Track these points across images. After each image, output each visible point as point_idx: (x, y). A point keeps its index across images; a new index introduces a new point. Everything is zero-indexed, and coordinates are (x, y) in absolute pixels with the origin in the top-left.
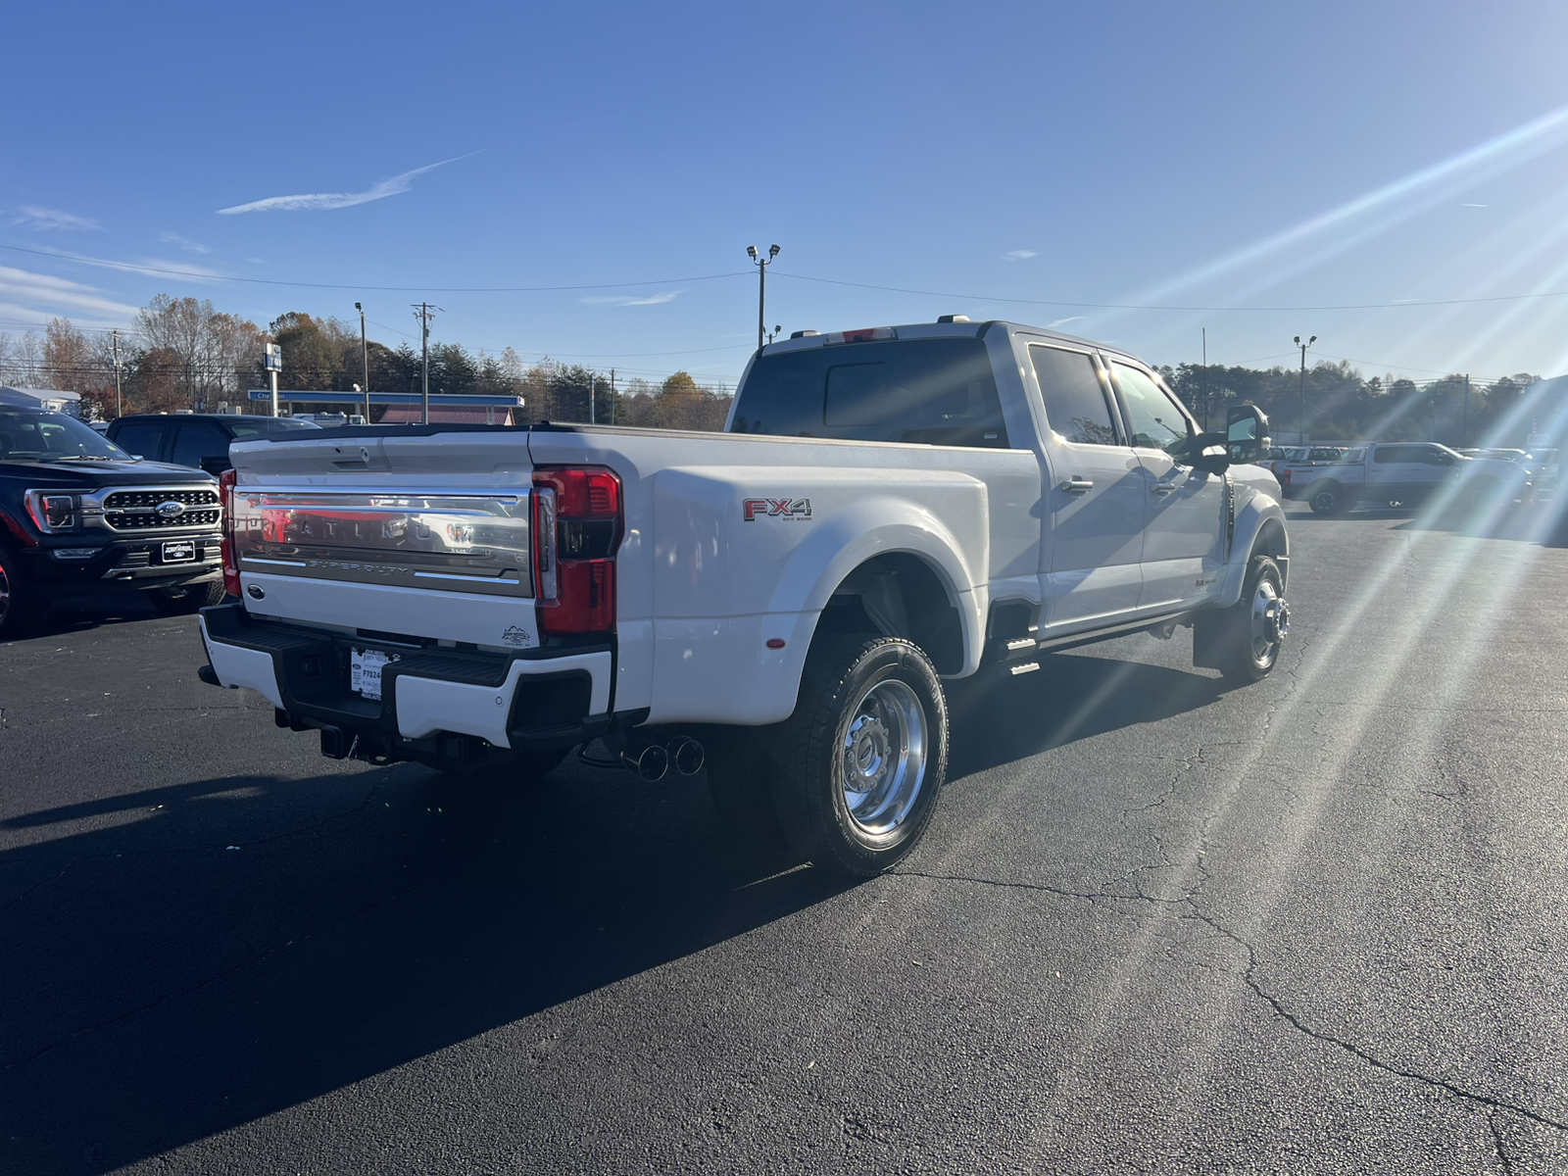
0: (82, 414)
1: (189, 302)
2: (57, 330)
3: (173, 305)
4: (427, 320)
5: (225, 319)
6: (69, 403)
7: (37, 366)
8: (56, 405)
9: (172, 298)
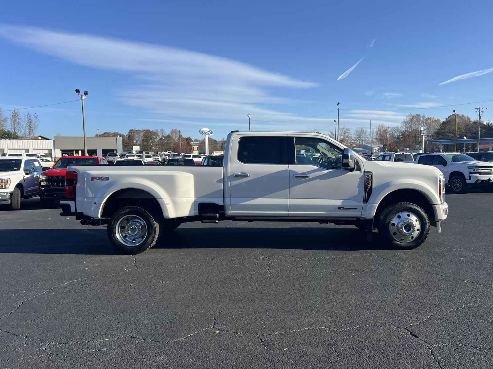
0: (383, 151)
1: (418, 115)
2: (380, 128)
3: (413, 117)
4: (481, 113)
5: (430, 119)
6: (380, 148)
7: (374, 138)
8: (376, 149)
9: (413, 115)
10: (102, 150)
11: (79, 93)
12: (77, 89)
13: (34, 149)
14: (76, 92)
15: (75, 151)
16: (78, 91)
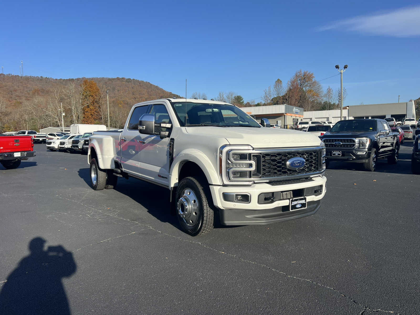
10: (391, 115)
11: (338, 68)
12: (336, 65)
13: (333, 117)
14: (336, 68)
15: (365, 117)
16: (337, 67)
